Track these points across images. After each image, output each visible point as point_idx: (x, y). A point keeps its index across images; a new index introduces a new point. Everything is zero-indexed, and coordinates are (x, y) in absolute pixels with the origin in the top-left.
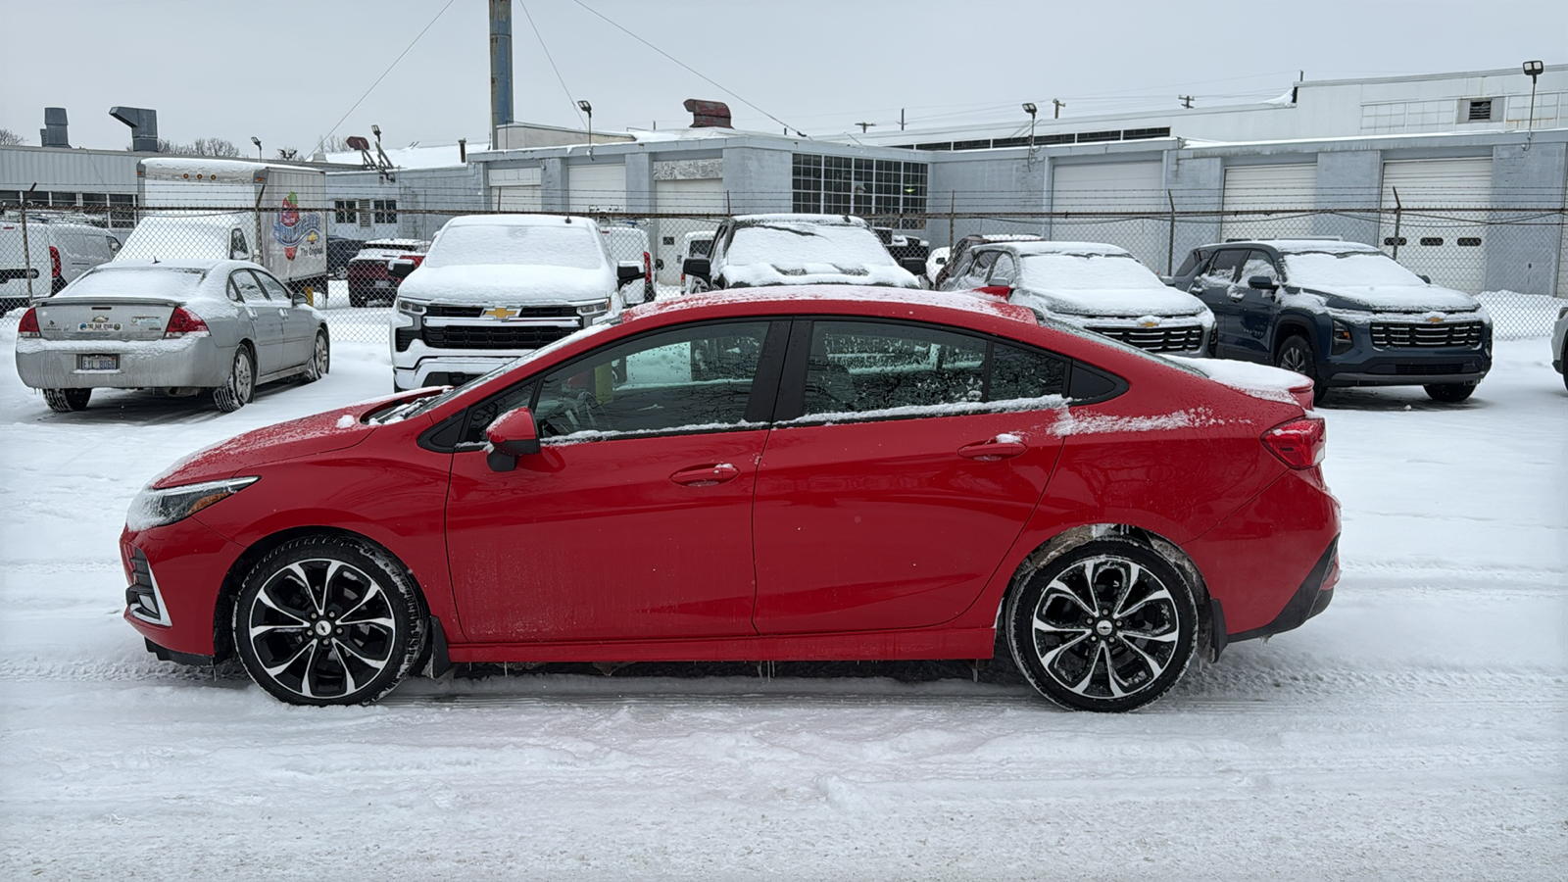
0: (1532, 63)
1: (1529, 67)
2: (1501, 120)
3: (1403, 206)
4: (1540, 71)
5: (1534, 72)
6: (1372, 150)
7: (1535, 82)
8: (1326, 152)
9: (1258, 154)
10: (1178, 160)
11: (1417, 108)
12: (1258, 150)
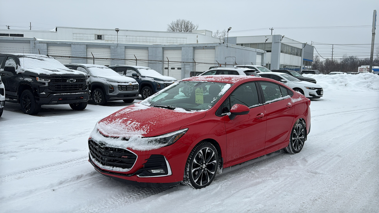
0: (117, 29)
1: (116, 30)
2: (104, 40)
3: (95, 57)
4: (119, 31)
5: (117, 31)
6: (84, 44)
7: (117, 33)
8: (73, 44)
9: (56, 43)
10: (35, 43)
11: (86, 35)
12: (56, 42)
